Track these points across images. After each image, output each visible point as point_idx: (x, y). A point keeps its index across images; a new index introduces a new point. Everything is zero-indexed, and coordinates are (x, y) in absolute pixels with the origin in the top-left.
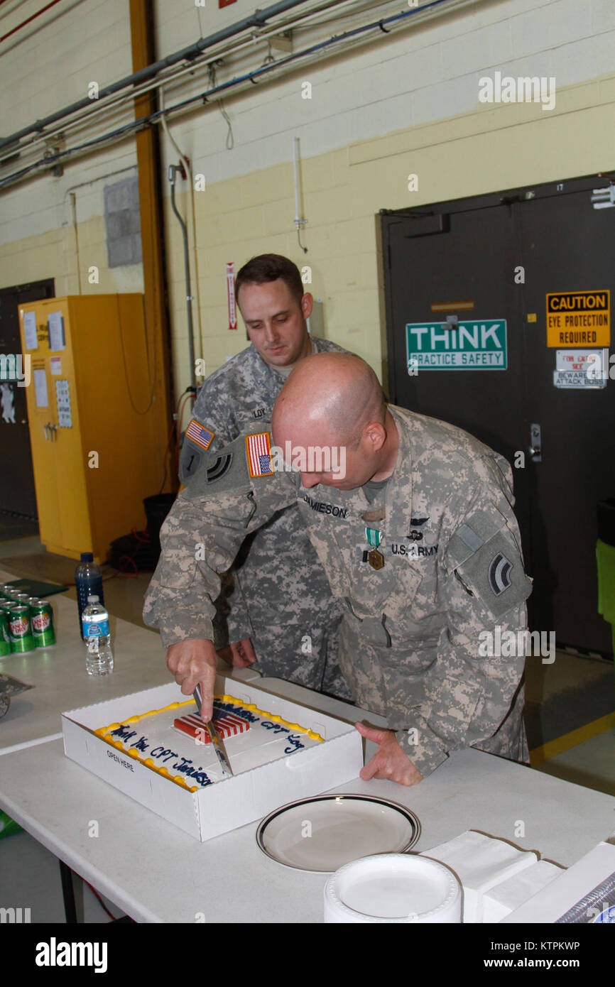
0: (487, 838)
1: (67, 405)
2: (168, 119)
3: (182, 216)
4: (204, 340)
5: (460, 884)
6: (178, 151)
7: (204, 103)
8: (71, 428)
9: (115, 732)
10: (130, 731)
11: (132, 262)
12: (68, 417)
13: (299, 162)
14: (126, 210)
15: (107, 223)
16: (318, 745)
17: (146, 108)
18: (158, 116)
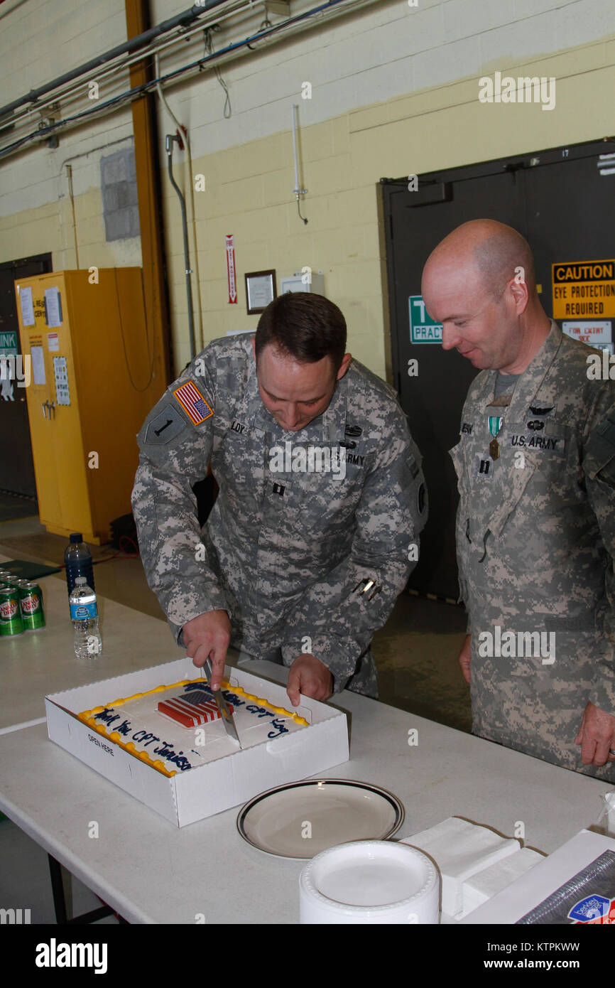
0: (470, 824)
1: (65, 383)
2: (164, 87)
3: (180, 188)
4: (203, 314)
5: (439, 871)
6: (175, 120)
7: (200, 70)
8: (70, 405)
9: (99, 716)
10: (113, 714)
11: (130, 235)
12: (66, 394)
13: (299, 130)
14: (124, 182)
15: (104, 195)
16: (301, 729)
17: (141, 76)
18: (154, 85)
